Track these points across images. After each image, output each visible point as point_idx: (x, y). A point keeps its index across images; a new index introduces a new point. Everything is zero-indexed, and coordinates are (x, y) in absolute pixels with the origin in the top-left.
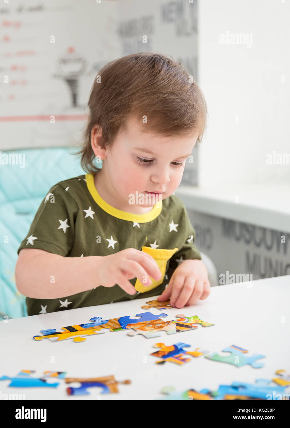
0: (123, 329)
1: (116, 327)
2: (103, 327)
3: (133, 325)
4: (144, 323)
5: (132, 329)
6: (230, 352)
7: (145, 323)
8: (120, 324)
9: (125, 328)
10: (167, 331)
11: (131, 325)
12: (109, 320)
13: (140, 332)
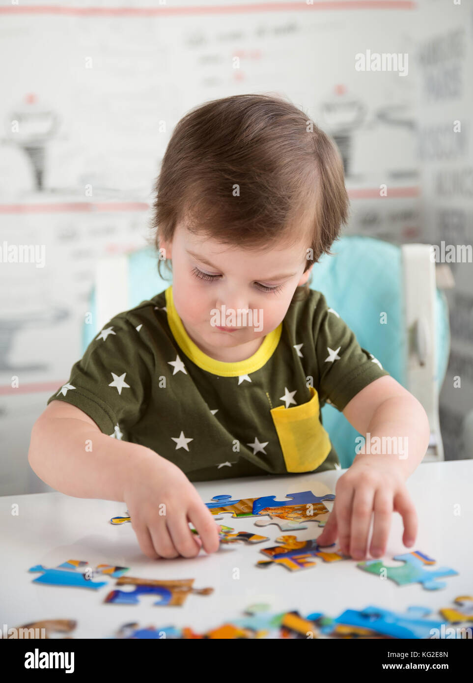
0: (252, 515)
1: (244, 511)
2: (224, 510)
3: (272, 509)
4: (291, 508)
5: (269, 515)
6: (404, 561)
7: (294, 508)
8: (253, 506)
9: (257, 514)
10: (319, 522)
11: (269, 509)
12: (241, 500)
13: (277, 520)
